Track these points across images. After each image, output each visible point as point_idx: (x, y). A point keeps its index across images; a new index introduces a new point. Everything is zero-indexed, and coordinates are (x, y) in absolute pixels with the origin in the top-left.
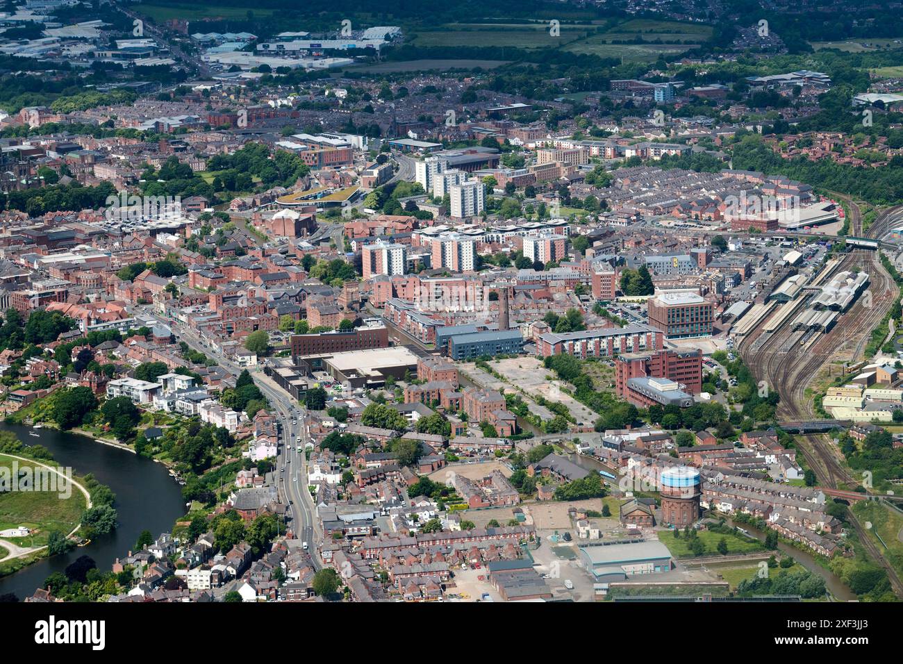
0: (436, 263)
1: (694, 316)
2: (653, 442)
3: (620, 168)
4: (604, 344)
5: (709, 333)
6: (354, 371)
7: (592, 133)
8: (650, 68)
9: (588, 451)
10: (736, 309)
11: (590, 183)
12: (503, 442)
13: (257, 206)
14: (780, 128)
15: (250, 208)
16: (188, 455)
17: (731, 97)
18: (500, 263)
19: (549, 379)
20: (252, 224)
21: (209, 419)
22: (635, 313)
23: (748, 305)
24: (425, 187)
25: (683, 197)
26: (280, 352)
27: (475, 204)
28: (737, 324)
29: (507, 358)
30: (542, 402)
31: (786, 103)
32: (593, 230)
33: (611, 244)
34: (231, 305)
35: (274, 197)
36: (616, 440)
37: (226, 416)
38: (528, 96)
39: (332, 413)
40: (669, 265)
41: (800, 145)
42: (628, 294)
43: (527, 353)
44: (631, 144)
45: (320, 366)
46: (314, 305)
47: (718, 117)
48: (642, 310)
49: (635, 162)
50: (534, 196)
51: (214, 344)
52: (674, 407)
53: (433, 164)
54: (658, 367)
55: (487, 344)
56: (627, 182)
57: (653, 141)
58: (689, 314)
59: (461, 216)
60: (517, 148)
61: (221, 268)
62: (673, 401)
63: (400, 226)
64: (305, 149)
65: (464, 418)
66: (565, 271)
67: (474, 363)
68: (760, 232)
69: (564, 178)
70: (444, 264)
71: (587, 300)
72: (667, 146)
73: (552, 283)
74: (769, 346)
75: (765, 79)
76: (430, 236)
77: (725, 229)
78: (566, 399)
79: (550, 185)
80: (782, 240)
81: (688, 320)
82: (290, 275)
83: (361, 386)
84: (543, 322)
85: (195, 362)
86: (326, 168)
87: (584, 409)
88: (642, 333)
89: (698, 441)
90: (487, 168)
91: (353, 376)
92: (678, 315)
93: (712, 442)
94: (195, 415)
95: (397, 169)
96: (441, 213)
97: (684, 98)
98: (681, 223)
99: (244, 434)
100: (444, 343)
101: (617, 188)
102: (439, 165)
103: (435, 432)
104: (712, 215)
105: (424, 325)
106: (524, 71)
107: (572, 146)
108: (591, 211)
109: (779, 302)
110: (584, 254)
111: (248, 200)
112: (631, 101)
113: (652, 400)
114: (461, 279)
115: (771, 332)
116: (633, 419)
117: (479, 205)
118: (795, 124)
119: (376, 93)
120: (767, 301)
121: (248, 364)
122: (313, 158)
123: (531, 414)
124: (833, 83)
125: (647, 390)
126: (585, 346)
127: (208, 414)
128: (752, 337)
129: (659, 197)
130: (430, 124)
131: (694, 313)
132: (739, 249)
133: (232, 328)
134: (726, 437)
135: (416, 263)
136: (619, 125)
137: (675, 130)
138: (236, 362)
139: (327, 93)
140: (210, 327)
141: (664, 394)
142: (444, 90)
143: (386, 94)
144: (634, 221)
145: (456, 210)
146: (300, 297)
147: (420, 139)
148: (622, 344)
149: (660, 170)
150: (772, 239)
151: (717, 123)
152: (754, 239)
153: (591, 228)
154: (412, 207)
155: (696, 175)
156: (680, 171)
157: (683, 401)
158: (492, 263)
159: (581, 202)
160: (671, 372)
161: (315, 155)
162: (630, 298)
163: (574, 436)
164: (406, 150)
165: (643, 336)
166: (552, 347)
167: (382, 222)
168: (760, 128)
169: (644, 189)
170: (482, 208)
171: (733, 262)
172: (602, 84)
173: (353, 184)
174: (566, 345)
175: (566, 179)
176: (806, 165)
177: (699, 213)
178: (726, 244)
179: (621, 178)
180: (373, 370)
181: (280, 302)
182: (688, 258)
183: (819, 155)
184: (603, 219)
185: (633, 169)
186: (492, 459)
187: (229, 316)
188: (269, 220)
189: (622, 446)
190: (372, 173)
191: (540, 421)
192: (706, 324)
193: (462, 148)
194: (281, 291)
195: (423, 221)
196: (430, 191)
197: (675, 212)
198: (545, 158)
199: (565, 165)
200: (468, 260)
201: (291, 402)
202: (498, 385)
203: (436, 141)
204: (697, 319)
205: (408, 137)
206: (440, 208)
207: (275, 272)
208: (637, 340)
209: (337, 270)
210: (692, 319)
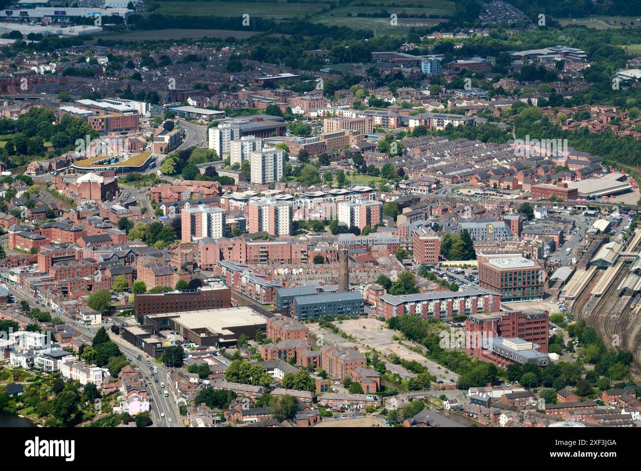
0: (252, 228)
1: (526, 280)
2: (517, 399)
3: (405, 138)
4: (444, 306)
5: (540, 297)
6: (204, 330)
7: (371, 103)
8: (404, 41)
9: (456, 407)
10: (561, 274)
11: (383, 151)
12: (372, 398)
13: (53, 170)
14: (556, 101)
15: (47, 172)
16: (61, 409)
17: (495, 70)
18: (315, 228)
19: (396, 339)
20: (52, 187)
21: (71, 375)
22: (461, 277)
23: (572, 270)
24: (218, 154)
25: (477, 167)
26: (122, 311)
27: (275, 171)
28: (565, 288)
29: (348, 319)
30: (397, 361)
31: (553, 77)
32: (397, 197)
33: (420, 210)
34: (63, 265)
35: (69, 161)
36: (483, 397)
37: (91, 372)
38: (293, 66)
39: (193, 370)
40: (484, 231)
41: (578, 118)
42: (450, 259)
43: (367, 314)
44: (413, 115)
45: (168, 325)
46: (148, 266)
47: (492, 88)
48: (467, 274)
49: (420, 131)
50: (328, 164)
51: (53, 304)
52: (532, 366)
53: (226, 131)
54: (508, 328)
55: (329, 305)
56: (417, 151)
57: (432, 112)
58: (522, 278)
59: (261, 182)
60: (300, 117)
61: (41, 230)
62: (530, 360)
63: (206, 191)
64: (91, 114)
65: (324, 375)
66: (384, 236)
67: (318, 324)
68: (562, 201)
69: (354, 145)
70: (260, 229)
71: (410, 265)
72: (450, 117)
73: (375, 248)
74: (601, 310)
75: (523, 53)
76: (240, 200)
77: (526, 198)
78: (419, 358)
79: (342, 154)
80: (584, 209)
81: (520, 284)
82: (112, 237)
83: (213, 345)
84: (377, 285)
85: (41, 321)
86: (113, 133)
87: (439, 368)
88: (480, 296)
89: (560, 399)
90: (275, 135)
91: (203, 335)
92: (511, 279)
93: (575, 399)
94: (55, 372)
95: (184, 136)
96: (241, 179)
97: (449, 71)
98: (481, 192)
99: (109, 390)
100: (285, 304)
101: (410, 157)
102: (232, 132)
103: (302, 389)
104: (511, 184)
105: (261, 286)
106: (277, 42)
107: (354, 116)
108: (389, 179)
109: (598, 268)
110: (395, 220)
111: (45, 164)
112: (400, 72)
113: (508, 359)
114: (285, 243)
115: (599, 296)
116: (492, 378)
117: (278, 172)
118: (569, 97)
119: (138, 61)
120: (588, 268)
121: (92, 323)
122: (100, 124)
123: (390, 372)
124: (589, 58)
125: (502, 349)
126: (425, 308)
127: (71, 370)
128: (581, 302)
129: (454, 167)
130: (207, 92)
131: (526, 277)
132: (545, 217)
133: (67, 288)
134: (586, 395)
135: (232, 227)
136: (396, 95)
137: (452, 101)
138: (80, 322)
139: (88, 60)
140: (46, 287)
141: (520, 353)
142: (206, 59)
143: (147, 62)
144: (434, 189)
145: (256, 176)
146: (128, 259)
147: (199, 106)
148: (461, 306)
149: (447, 140)
150: (575, 208)
151: (492, 95)
152: (557, 207)
153: (395, 195)
154: (211, 174)
155: (484, 145)
156: (468, 142)
157: (540, 360)
158: (305, 228)
159: (378, 170)
160: (521, 333)
161: (103, 120)
162: (453, 263)
163: (439, 394)
164: (189, 117)
165: (481, 299)
166: (395, 308)
167: (187, 187)
168: (535, 101)
169: (436, 158)
170: (282, 174)
171: (546, 229)
172: (362, 55)
173: (144, 150)
174: (408, 306)
175: (357, 147)
176: (590, 137)
177: (497, 182)
178: (532, 211)
179: (410, 147)
180: (223, 329)
181: (112, 263)
182: (502, 224)
183: (598, 128)
184: (403, 186)
185: (420, 138)
186: (365, 415)
187: (63, 276)
188: (74, 183)
189: (489, 403)
190: (163, 139)
191: (401, 379)
192: (537, 287)
193: (246, 115)
194: (110, 253)
195: (226, 187)
196: (225, 157)
197: (473, 181)
198: (331, 127)
199: (354, 134)
200: (285, 225)
201: (147, 359)
202: (348, 344)
203: (217, 109)
204: (529, 283)
205: (187, 104)
206: (240, 175)
207: (96, 234)
208: (475, 303)
209: (157, 233)
210: (524, 283)
